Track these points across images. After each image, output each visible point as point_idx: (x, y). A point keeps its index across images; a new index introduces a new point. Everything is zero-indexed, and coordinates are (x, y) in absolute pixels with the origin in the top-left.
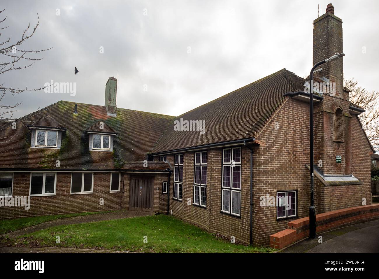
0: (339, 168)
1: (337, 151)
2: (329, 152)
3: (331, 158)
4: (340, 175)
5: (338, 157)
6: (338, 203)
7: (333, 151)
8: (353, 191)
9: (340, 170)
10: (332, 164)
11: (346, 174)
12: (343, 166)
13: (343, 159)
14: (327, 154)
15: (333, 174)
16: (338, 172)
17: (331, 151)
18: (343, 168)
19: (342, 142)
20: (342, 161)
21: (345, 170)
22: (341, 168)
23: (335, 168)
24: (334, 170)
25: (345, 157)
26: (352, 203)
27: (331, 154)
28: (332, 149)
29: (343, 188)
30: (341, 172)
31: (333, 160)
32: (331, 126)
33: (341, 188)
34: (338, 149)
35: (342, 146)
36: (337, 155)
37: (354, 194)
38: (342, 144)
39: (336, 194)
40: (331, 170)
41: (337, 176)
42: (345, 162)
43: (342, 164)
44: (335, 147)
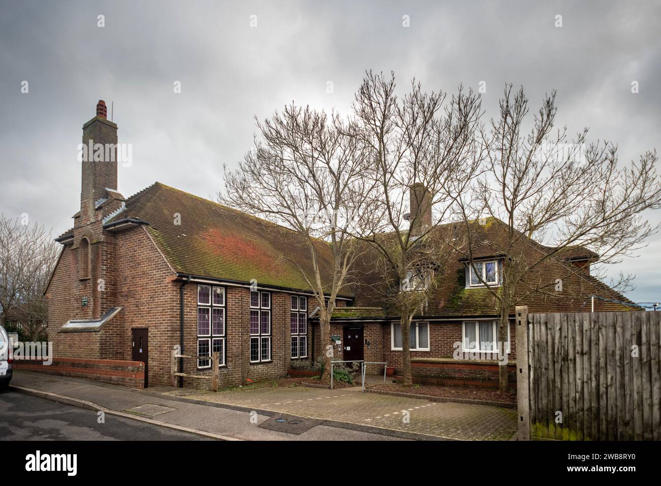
0: (86, 312)
1: (83, 292)
2: (76, 295)
3: (78, 301)
4: (87, 320)
5: (85, 299)
6: (70, 353)
7: (80, 292)
8: (88, 339)
9: (87, 314)
10: (78, 308)
11: (94, 319)
12: (90, 309)
13: (90, 300)
14: (74, 297)
15: (79, 319)
16: (84, 316)
17: (77, 292)
18: (91, 311)
19: (90, 279)
20: (89, 302)
21: (93, 314)
22: (88, 311)
23: (81, 312)
24: (80, 314)
25: (93, 297)
26: (86, 356)
27: (77, 297)
28: (79, 290)
29: (75, 335)
30: (88, 316)
31: (79, 303)
32: (77, 263)
33: (73, 335)
34: (85, 288)
35: (89, 283)
36: (83, 296)
37: (89, 344)
38: (88, 281)
39: (69, 342)
40: (77, 314)
41: (83, 322)
42: (92, 303)
43: (89, 307)
44: (81, 287)
